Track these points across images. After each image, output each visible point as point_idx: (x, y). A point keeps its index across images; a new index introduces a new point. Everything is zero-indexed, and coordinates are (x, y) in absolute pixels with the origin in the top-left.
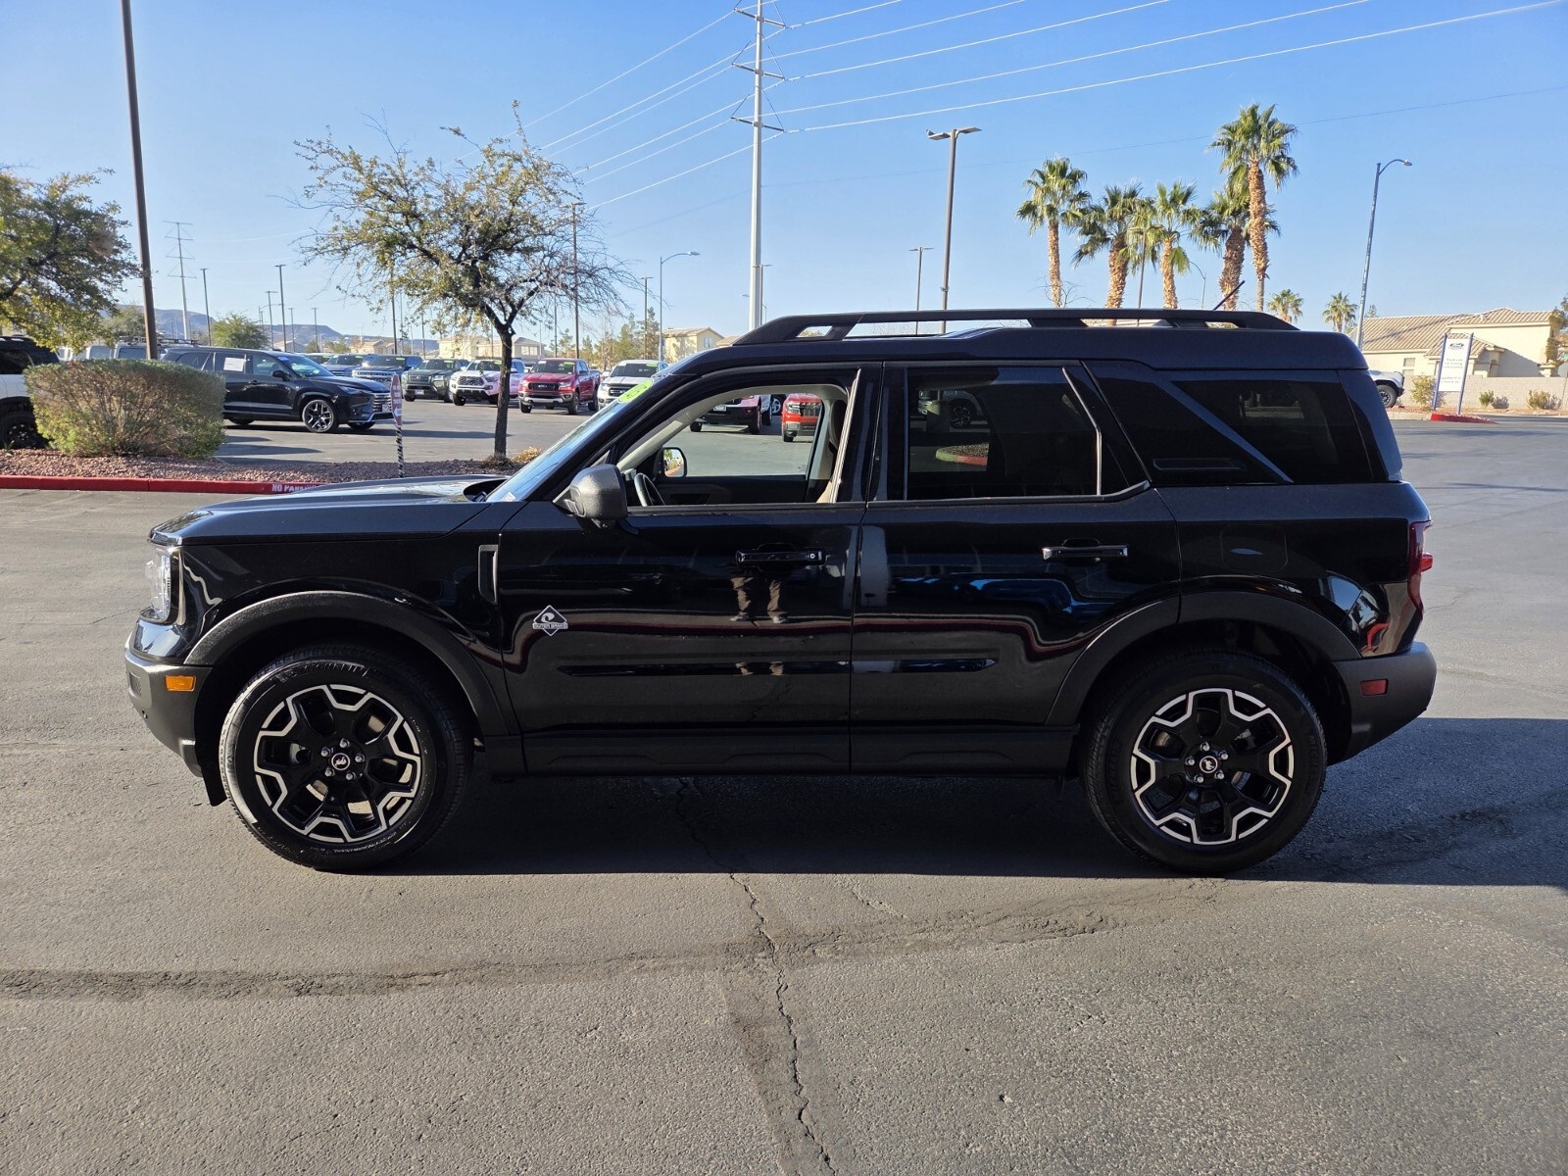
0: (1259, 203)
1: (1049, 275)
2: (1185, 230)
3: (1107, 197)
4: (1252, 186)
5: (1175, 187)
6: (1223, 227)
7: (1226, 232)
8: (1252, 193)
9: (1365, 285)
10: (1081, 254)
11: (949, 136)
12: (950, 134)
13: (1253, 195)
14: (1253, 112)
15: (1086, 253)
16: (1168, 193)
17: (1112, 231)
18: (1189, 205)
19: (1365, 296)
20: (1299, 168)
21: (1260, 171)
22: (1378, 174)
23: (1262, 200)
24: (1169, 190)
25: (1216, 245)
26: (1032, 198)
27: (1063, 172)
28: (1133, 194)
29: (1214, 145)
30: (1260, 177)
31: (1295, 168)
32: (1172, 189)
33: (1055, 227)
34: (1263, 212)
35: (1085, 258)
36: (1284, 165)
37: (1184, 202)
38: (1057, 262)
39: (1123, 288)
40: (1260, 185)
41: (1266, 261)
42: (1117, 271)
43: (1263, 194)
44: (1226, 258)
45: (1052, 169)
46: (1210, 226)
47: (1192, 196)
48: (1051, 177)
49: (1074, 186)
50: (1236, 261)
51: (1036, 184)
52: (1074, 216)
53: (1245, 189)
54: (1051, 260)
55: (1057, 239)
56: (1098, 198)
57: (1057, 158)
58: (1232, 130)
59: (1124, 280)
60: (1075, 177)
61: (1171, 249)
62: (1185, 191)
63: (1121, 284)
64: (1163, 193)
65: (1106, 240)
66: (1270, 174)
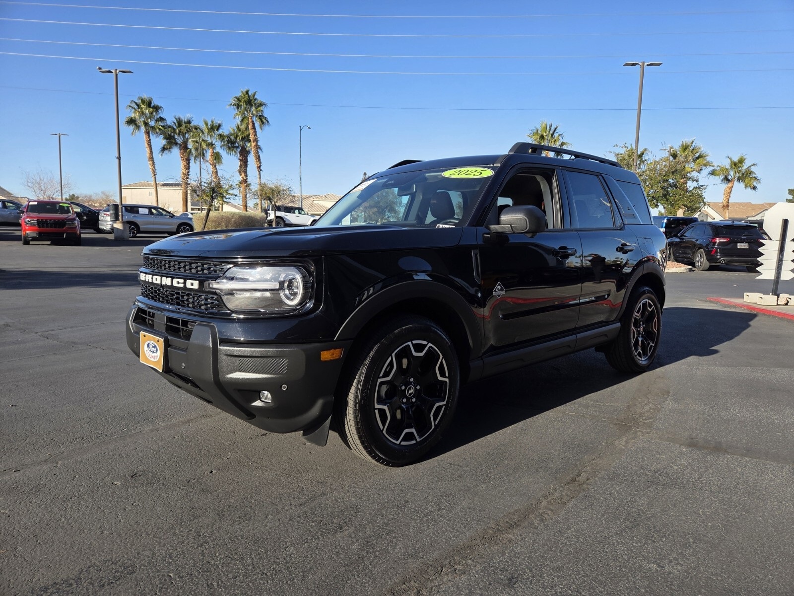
0: (254, 136)
1: (147, 158)
2: (218, 144)
3: (176, 121)
4: (250, 127)
5: (212, 122)
6: (237, 145)
7: (238, 147)
8: (251, 131)
9: (301, 178)
10: (164, 149)
11: (112, 72)
12: (113, 71)
13: (251, 132)
14: (247, 92)
15: (167, 149)
16: (209, 124)
17: (180, 140)
18: (220, 132)
19: (301, 183)
20: (270, 123)
21: (253, 121)
22: (300, 130)
23: (255, 135)
24: (210, 123)
25: (235, 152)
26: (133, 115)
27: (149, 104)
28: (189, 122)
29: (231, 105)
30: (253, 124)
31: (268, 122)
32: (211, 123)
33: (148, 133)
34: (256, 140)
35: (166, 152)
36: (264, 121)
37: (218, 130)
38: (151, 152)
39: (189, 169)
40: (254, 128)
41: (260, 163)
42: (185, 160)
43: (255, 132)
44: (240, 160)
45: (143, 101)
46: (231, 143)
47: (221, 128)
48: (143, 106)
49: (156, 113)
50: (244, 163)
51: (134, 109)
52: (160, 129)
53: (247, 128)
54: (148, 151)
55: (150, 140)
56: (170, 120)
57: (145, 96)
58: (239, 100)
59: (189, 165)
60: (157, 108)
61: (213, 152)
62: (217, 124)
63: (188, 167)
64: (207, 124)
65: (176, 144)
66: (257, 124)
